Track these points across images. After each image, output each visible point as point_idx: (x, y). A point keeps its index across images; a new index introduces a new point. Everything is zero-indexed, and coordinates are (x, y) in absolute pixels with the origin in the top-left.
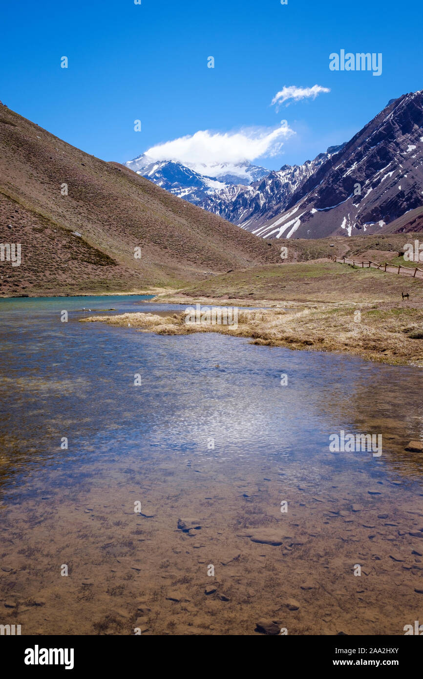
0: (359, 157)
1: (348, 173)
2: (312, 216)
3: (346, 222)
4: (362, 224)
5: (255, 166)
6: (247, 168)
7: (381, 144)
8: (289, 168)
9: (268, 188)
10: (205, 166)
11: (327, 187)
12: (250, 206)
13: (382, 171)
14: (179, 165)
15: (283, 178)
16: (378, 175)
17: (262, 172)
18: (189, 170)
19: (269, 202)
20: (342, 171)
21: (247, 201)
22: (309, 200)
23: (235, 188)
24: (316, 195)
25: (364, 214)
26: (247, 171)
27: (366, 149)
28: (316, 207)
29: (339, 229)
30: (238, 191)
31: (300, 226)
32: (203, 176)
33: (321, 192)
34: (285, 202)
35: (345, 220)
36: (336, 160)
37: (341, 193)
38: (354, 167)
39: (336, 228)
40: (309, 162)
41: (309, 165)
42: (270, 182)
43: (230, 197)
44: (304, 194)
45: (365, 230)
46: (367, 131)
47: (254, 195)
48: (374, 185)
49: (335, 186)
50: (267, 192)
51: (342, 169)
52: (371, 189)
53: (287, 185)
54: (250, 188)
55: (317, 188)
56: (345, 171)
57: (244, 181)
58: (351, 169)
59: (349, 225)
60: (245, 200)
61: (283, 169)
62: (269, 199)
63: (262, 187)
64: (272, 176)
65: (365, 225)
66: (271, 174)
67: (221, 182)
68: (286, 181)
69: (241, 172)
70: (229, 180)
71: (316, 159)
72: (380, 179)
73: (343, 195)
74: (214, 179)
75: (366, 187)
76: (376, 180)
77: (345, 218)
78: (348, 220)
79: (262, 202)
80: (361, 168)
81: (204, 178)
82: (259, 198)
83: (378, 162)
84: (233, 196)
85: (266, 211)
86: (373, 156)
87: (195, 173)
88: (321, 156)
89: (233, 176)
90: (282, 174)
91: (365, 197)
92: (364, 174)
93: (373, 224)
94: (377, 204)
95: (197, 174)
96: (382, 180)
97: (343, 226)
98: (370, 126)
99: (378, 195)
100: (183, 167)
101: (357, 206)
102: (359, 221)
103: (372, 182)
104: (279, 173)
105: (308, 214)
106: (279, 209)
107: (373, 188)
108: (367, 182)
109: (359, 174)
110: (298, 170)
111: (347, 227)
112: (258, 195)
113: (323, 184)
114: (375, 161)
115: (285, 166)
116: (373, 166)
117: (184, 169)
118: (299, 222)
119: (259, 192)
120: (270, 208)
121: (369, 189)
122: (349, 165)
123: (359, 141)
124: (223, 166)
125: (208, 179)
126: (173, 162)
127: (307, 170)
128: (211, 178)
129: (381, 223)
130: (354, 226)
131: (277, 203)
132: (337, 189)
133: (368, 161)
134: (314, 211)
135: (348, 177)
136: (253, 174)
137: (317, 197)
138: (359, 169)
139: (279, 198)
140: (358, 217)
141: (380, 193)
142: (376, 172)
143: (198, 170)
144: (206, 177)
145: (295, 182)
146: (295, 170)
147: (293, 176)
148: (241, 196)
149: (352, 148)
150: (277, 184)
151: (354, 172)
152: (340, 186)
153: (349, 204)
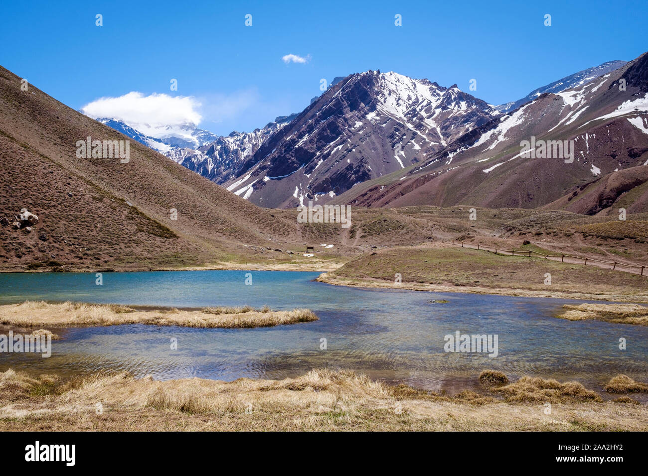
0: (310, 129)
1: (300, 144)
2: (265, 183)
3: (298, 192)
4: (313, 194)
5: (201, 130)
6: (193, 131)
7: (331, 118)
8: (238, 135)
9: (216, 153)
10: (149, 126)
11: (279, 156)
12: (198, 170)
13: (332, 144)
14: (121, 124)
15: (232, 144)
16: (329, 148)
17: (208, 137)
18: (132, 129)
19: (218, 167)
20: (294, 142)
21: (194, 165)
22: (262, 168)
23: (182, 151)
24: (269, 163)
25: (316, 185)
26: (193, 135)
27: (317, 122)
28: (268, 175)
29: (291, 198)
30: (185, 154)
31: (252, 193)
32: (147, 137)
33: (273, 160)
34: (234, 169)
35: (297, 190)
36: (287, 130)
37: (293, 162)
38: (305, 138)
39: (288, 197)
40: (258, 130)
41: (259, 133)
42: (219, 147)
43: (177, 160)
44: (256, 161)
45: (316, 199)
46: (317, 105)
47: (202, 159)
48: (325, 157)
49: (288, 156)
50: (216, 158)
51: (294, 139)
52: (322, 161)
53: (236, 151)
54: (198, 152)
55: (270, 156)
56: (296, 141)
57: (191, 145)
58: (303, 140)
59: (301, 195)
60: (192, 164)
61: (232, 135)
62: (218, 164)
63: (211, 151)
64: (220, 142)
65: (316, 195)
66: (219, 139)
67: (166, 144)
68: (236, 147)
69: (187, 136)
70: (174, 142)
71: (265, 128)
72: (330, 152)
73: (295, 165)
74: (159, 141)
75: (317, 158)
76: (326, 152)
77: (297, 187)
78: (300, 190)
79: (210, 167)
80: (312, 140)
81: (148, 139)
82: (207, 163)
83: (328, 135)
84: (180, 159)
85: (215, 176)
86: (324, 130)
87: (138, 133)
88: (270, 125)
89: (178, 139)
90: (231, 140)
91: (316, 168)
92: (315, 145)
93: (324, 195)
94: (327, 175)
95: (141, 135)
96: (332, 153)
97: (295, 195)
98: (320, 101)
99: (328, 167)
100: (126, 126)
101: (308, 176)
102: (311, 191)
103: (322, 154)
104: (227, 139)
105: (261, 182)
106: (228, 175)
107: (324, 160)
108: (318, 153)
109: (310, 146)
110: (247, 137)
111: (299, 196)
112: (206, 160)
113: (275, 153)
114: (325, 134)
115: (234, 132)
116: (324, 139)
117: (127, 128)
118: (251, 189)
119: (207, 157)
120: (219, 174)
121: (320, 160)
122: (300, 136)
123: (310, 114)
124: (169, 128)
125: (153, 140)
126: (115, 120)
127: (256, 138)
128: (156, 140)
129: (332, 194)
130: (306, 196)
131: (226, 169)
132: (289, 159)
133: (319, 134)
134: (266, 179)
135: (300, 148)
136: (199, 138)
137: (269, 165)
138: (311, 141)
139: (228, 164)
140: (310, 187)
141: (331, 165)
142: (326, 145)
143: (141, 129)
144: (150, 138)
145: (245, 149)
146: (244, 137)
147: (242, 143)
148: (188, 159)
149: (303, 120)
150: (225, 150)
151: (305, 143)
152: (292, 156)
153: (301, 175)
